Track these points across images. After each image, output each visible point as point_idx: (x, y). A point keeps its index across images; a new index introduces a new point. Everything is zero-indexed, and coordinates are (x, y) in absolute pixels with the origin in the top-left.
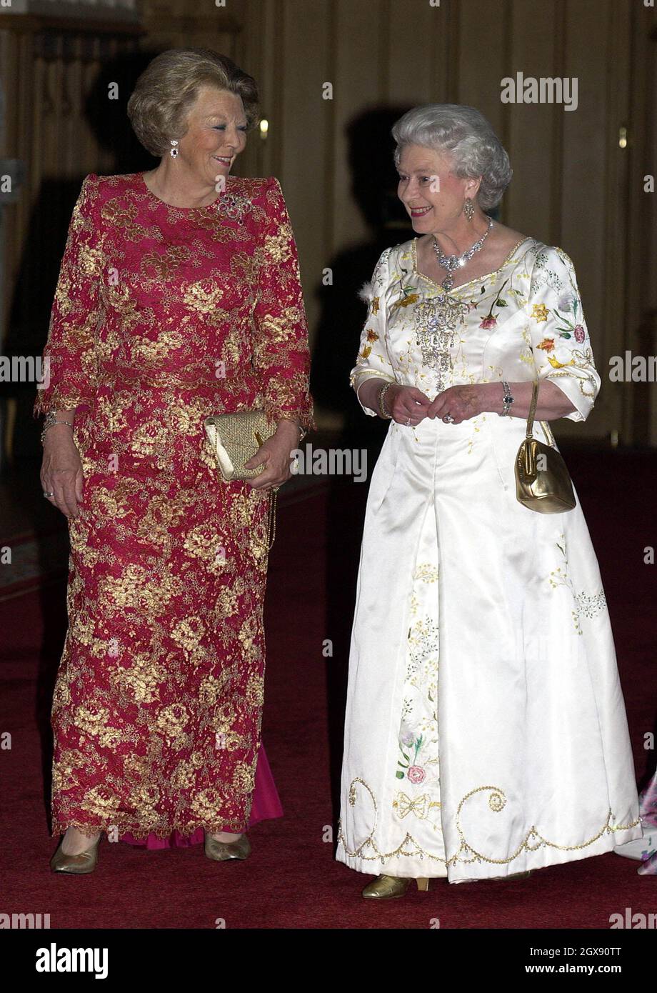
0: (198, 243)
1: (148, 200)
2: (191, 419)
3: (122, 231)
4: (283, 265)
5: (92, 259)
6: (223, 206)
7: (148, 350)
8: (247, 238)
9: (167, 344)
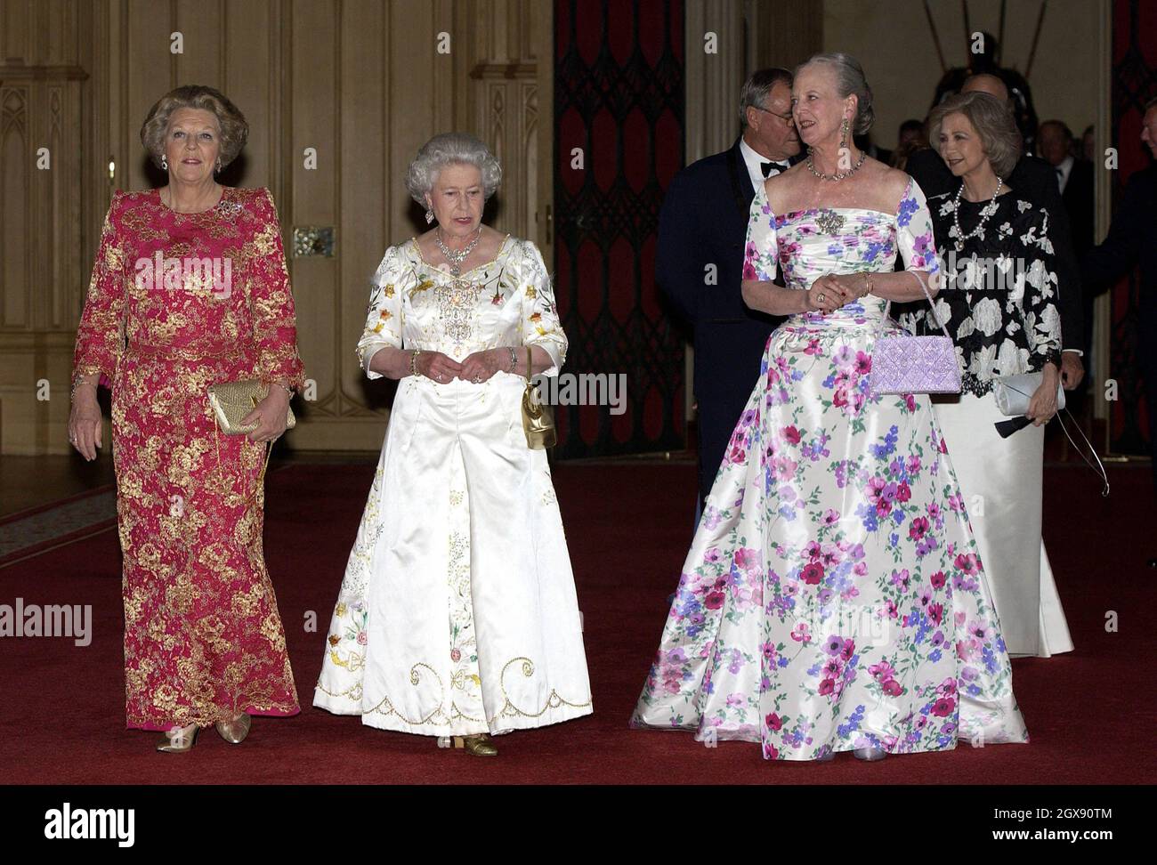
0: (197, 240)
1: (160, 210)
2: (198, 384)
3: (137, 234)
4: (270, 257)
5: (115, 256)
6: (220, 210)
7: (159, 329)
8: (238, 235)
9: (174, 324)
